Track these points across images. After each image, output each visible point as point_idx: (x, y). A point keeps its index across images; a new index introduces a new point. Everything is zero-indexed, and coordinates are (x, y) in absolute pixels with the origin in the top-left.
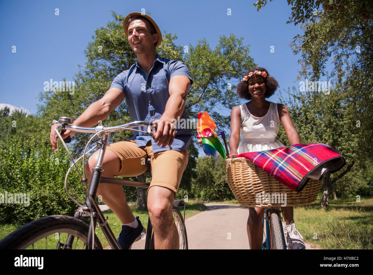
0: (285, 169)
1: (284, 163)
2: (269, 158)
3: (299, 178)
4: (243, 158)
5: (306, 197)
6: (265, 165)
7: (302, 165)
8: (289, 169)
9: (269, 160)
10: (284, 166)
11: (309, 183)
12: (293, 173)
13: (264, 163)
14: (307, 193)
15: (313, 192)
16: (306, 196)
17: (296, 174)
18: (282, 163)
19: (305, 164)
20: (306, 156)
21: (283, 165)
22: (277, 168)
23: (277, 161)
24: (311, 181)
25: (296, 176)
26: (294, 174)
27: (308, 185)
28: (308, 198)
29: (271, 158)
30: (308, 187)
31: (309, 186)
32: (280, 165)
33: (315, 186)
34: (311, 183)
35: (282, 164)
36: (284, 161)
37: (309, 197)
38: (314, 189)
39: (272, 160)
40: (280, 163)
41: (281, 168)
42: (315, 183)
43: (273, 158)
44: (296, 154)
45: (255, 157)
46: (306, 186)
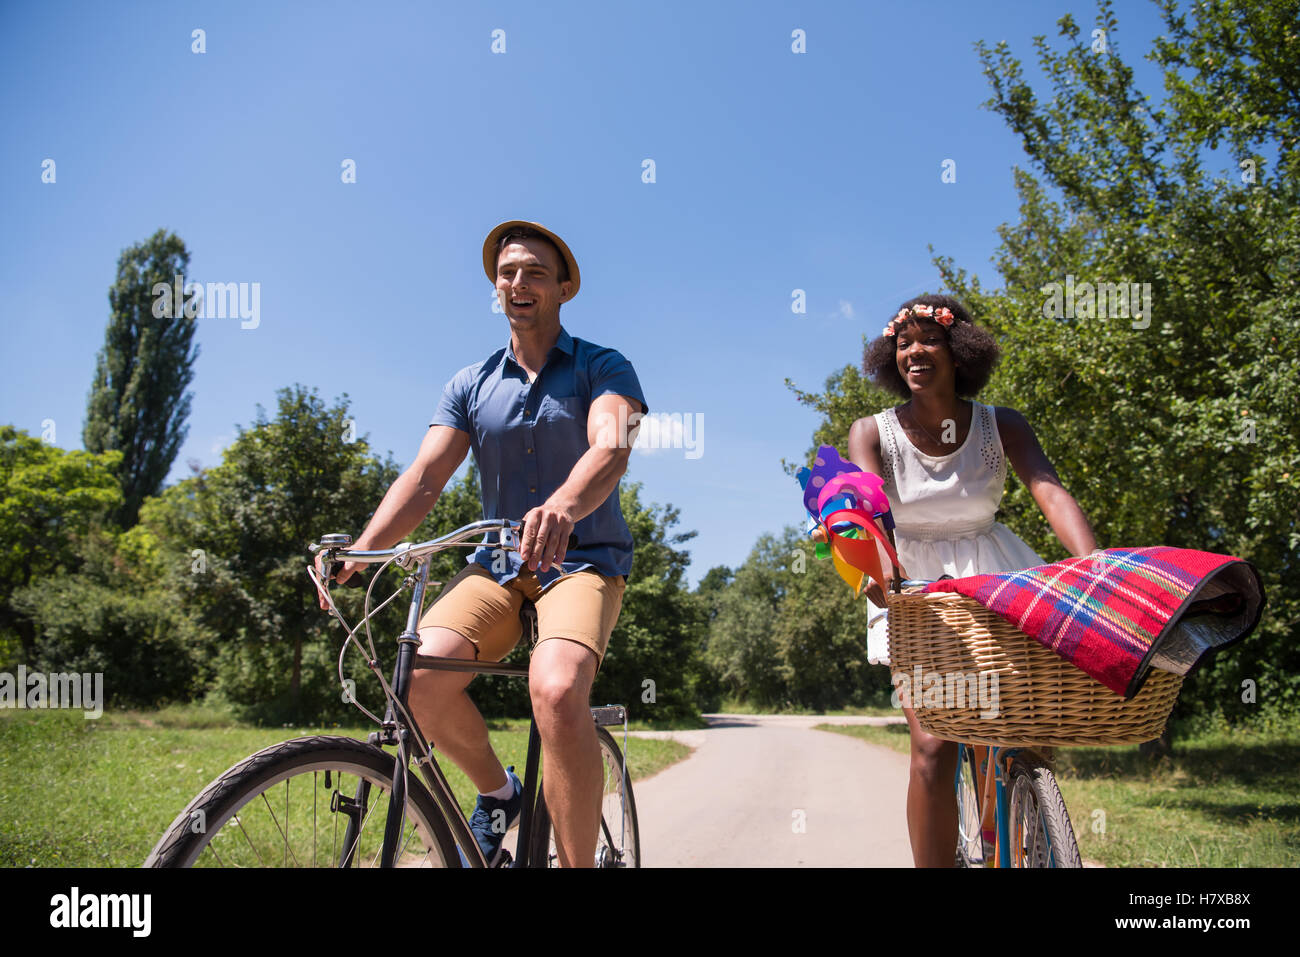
0: (1095, 617)
1: (1088, 600)
2: (1039, 589)
3: (1141, 642)
4: (953, 596)
5: (1139, 722)
6: (1028, 612)
7: (1143, 601)
8: (1106, 619)
9: (1039, 596)
10: (1091, 611)
11: (1152, 682)
12: (1121, 628)
13: (1026, 606)
14: (1141, 709)
15: (1159, 706)
16: (1138, 717)
17: (1131, 631)
18: (1082, 600)
19: (1151, 598)
20: (1150, 572)
21: (1087, 608)
22: (1069, 619)
23: (1065, 595)
24: (1157, 674)
25: (1132, 636)
26: (1125, 631)
27: (1148, 685)
28: (1143, 724)
29: (1046, 589)
30: (1146, 692)
31: (1150, 690)
32: (1078, 607)
33: (1165, 689)
34: (1157, 679)
35: (1084, 606)
36: (1085, 596)
37: (1148, 722)
38: (1162, 697)
39: (1048, 597)
40: (1076, 602)
41: (1080, 617)
42: (1166, 682)
43: (1052, 588)
44: (1118, 569)
45: (995, 588)
46: (1143, 690)
